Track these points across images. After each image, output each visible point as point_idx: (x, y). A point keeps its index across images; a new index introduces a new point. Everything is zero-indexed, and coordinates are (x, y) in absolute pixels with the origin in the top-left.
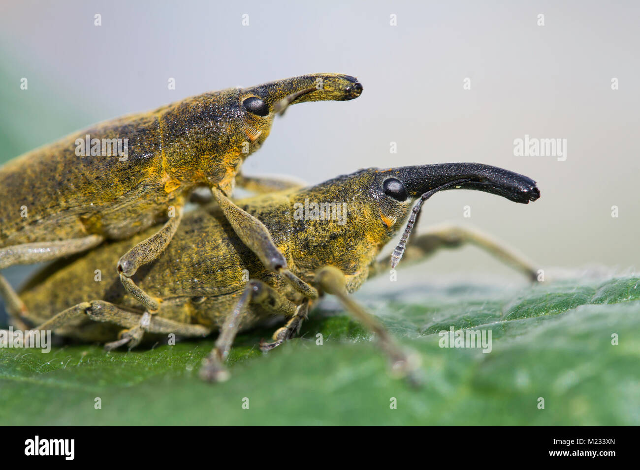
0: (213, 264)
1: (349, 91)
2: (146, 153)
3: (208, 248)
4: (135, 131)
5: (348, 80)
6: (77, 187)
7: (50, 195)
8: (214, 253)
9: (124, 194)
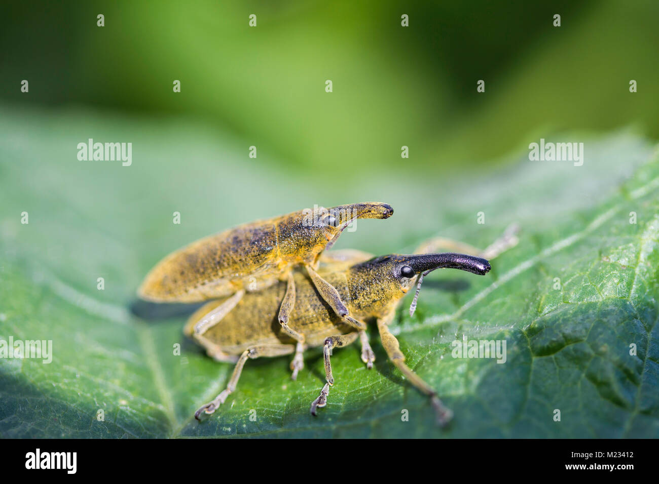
0: (306, 320)
1: (386, 214)
2: (268, 247)
3: (303, 311)
4: (262, 233)
5: (385, 207)
6: (228, 264)
7: (213, 269)
8: (306, 314)
9: (255, 270)
